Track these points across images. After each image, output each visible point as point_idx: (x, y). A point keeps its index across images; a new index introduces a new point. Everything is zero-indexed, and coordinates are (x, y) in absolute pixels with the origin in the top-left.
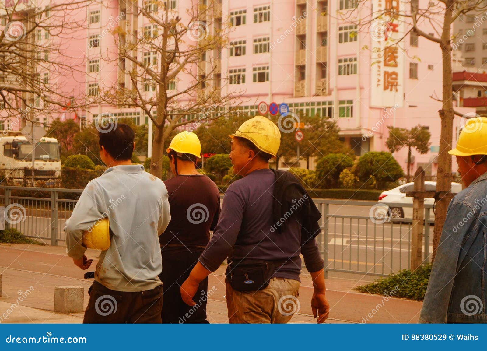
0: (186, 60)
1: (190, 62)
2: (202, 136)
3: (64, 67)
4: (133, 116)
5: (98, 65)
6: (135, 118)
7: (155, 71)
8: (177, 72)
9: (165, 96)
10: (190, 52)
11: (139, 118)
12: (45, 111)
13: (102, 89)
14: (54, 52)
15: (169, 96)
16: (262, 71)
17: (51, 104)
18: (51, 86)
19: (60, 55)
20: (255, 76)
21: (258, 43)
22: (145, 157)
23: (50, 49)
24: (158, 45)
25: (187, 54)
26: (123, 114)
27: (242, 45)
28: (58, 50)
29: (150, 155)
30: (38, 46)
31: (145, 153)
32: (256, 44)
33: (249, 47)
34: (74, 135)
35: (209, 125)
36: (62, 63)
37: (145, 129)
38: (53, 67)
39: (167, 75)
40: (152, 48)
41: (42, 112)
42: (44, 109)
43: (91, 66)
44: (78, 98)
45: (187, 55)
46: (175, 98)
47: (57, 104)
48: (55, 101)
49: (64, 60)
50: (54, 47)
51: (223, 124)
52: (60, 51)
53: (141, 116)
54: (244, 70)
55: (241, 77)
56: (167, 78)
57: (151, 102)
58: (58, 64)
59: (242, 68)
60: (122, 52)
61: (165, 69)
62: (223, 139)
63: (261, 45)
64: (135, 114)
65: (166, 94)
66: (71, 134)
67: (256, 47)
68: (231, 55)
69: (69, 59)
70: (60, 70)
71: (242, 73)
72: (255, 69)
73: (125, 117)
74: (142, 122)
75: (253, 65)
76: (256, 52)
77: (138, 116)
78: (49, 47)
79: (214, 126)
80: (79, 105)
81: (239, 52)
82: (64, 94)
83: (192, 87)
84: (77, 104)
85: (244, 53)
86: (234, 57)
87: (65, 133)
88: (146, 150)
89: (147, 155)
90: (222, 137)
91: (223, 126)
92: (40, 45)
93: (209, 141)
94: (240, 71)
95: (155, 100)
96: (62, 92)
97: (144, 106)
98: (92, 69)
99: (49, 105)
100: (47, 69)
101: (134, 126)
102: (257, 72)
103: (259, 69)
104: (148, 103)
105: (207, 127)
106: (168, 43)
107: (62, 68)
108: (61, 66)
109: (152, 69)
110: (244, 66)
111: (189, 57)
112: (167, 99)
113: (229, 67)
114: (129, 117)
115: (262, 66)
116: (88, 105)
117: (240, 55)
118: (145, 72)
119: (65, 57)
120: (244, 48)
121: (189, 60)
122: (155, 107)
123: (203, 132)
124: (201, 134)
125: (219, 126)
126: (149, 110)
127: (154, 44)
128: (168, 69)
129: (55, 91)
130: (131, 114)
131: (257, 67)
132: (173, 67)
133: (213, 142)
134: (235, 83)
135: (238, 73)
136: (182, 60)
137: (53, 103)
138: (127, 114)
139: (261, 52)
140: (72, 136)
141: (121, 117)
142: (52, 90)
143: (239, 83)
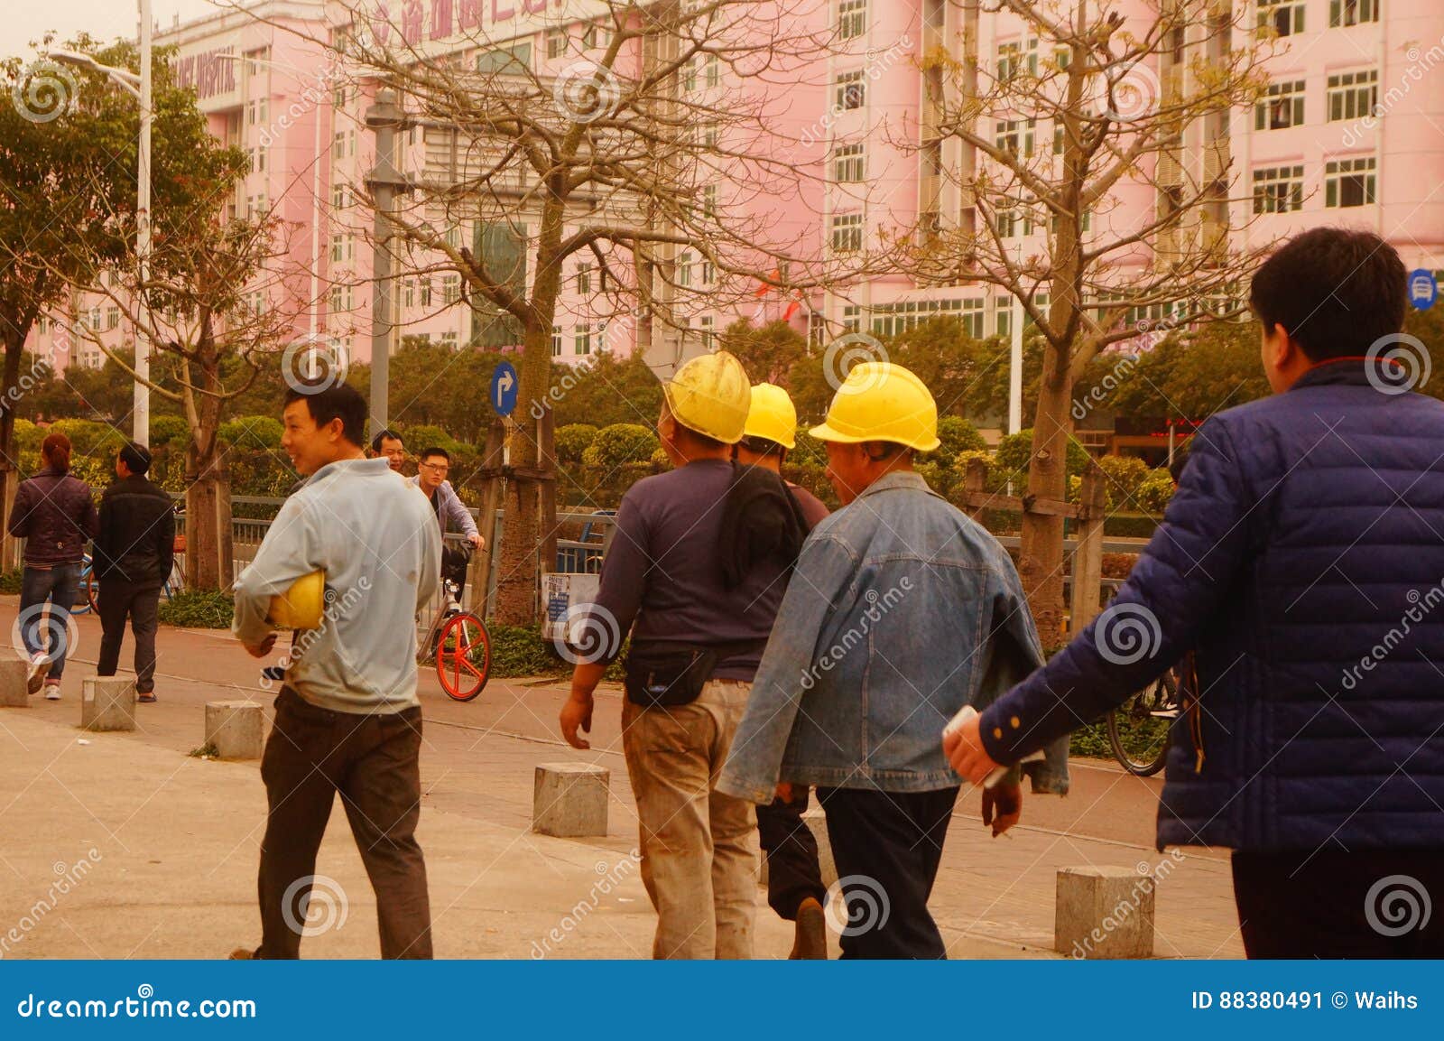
0: (1139, 143)
1: (1151, 149)
2: (1171, 369)
3: (774, 168)
4: (964, 312)
5: (860, 162)
6: (967, 318)
7: (1046, 176)
8: (1112, 178)
9: (1076, 253)
10: (1152, 120)
11: (979, 317)
12: (722, 297)
13: (891, 232)
14: (745, 124)
15: (1087, 250)
16: (1352, 173)
17: (736, 277)
18: (737, 223)
19: (765, 133)
20: (1331, 186)
21: (1341, 89)
22: (998, 433)
23: (733, 115)
24: (1056, 101)
25: (1141, 124)
26: (933, 306)
27: (1294, 95)
28: (758, 118)
29: (1015, 428)
30: (699, 107)
31: (999, 419)
32: (1334, 90)
33: (1315, 101)
34: (791, 366)
35: (1190, 338)
36: (769, 157)
37: (999, 349)
38: (742, 167)
39: (1083, 189)
40: (1037, 107)
41: (711, 301)
42: (719, 292)
43: (840, 164)
44: (814, 259)
45: (1143, 129)
46: (1105, 257)
47: (755, 276)
48: (748, 267)
49: (774, 147)
50: (745, 108)
51: (1232, 335)
52: (762, 120)
53: (988, 311)
54: (1299, 171)
55: (1289, 190)
56: (1083, 196)
57: (1032, 269)
58: (756, 160)
59: (1292, 164)
60: (949, 121)
61: (1078, 170)
62: (1234, 378)
63: (1350, 94)
64: (968, 304)
65: (1079, 244)
66: (780, 363)
67: (1337, 98)
68: (1260, 125)
69: (787, 142)
70: (764, 177)
71: (1292, 180)
72: (1331, 168)
73: (939, 313)
74: (989, 329)
75: (1325, 155)
76: (1336, 115)
77: (979, 310)
78: (731, 111)
79: (1207, 340)
80: (819, 279)
81: (1281, 118)
82: (775, 247)
83: (1156, 225)
84: (811, 277)
85: (1299, 120)
86: (1267, 131)
87: (763, 362)
88: (1004, 410)
89: (1005, 428)
90: (1229, 374)
91: (1234, 340)
92: (705, 104)
93: (1192, 385)
94: (1285, 172)
95: (1047, 262)
96: (768, 243)
97: (1014, 282)
98: (842, 175)
99: (731, 280)
100: (725, 173)
101: (968, 342)
102: (1337, 176)
103: (1346, 166)
104: (1025, 273)
105: (1186, 343)
106: (1086, 94)
107: (768, 171)
108: (765, 165)
109: (1037, 171)
110: (1300, 157)
111: (1149, 135)
112: (1084, 260)
113: (1253, 163)
114: (951, 312)
115: (1352, 158)
116: (846, 277)
117: (1287, 125)
118: (1018, 180)
119: (776, 140)
120: (1300, 103)
121: (1146, 143)
122: (1044, 284)
123: (1172, 357)
124: (1167, 364)
125: (1222, 340)
126: (1027, 292)
127: (1044, 98)
128: (1084, 172)
129: (749, 240)
130: (956, 304)
131: (1338, 160)
132: (1102, 162)
133: (1204, 388)
134: (1270, 210)
135: (1278, 181)
136: (1126, 142)
137: (744, 274)
138: (945, 305)
139: (1350, 115)
140: (786, 371)
141: (926, 314)
142: (741, 235)
143: (1282, 210)
